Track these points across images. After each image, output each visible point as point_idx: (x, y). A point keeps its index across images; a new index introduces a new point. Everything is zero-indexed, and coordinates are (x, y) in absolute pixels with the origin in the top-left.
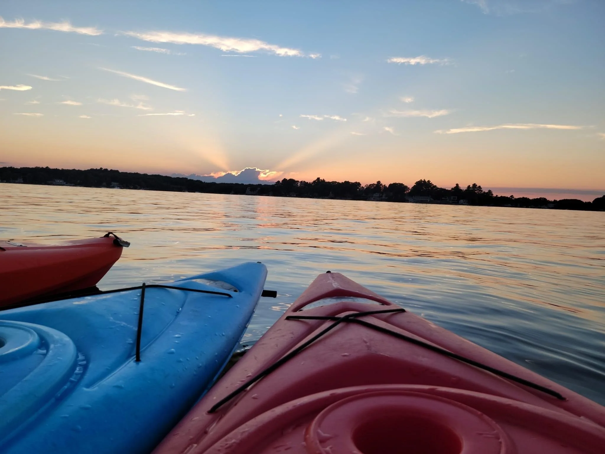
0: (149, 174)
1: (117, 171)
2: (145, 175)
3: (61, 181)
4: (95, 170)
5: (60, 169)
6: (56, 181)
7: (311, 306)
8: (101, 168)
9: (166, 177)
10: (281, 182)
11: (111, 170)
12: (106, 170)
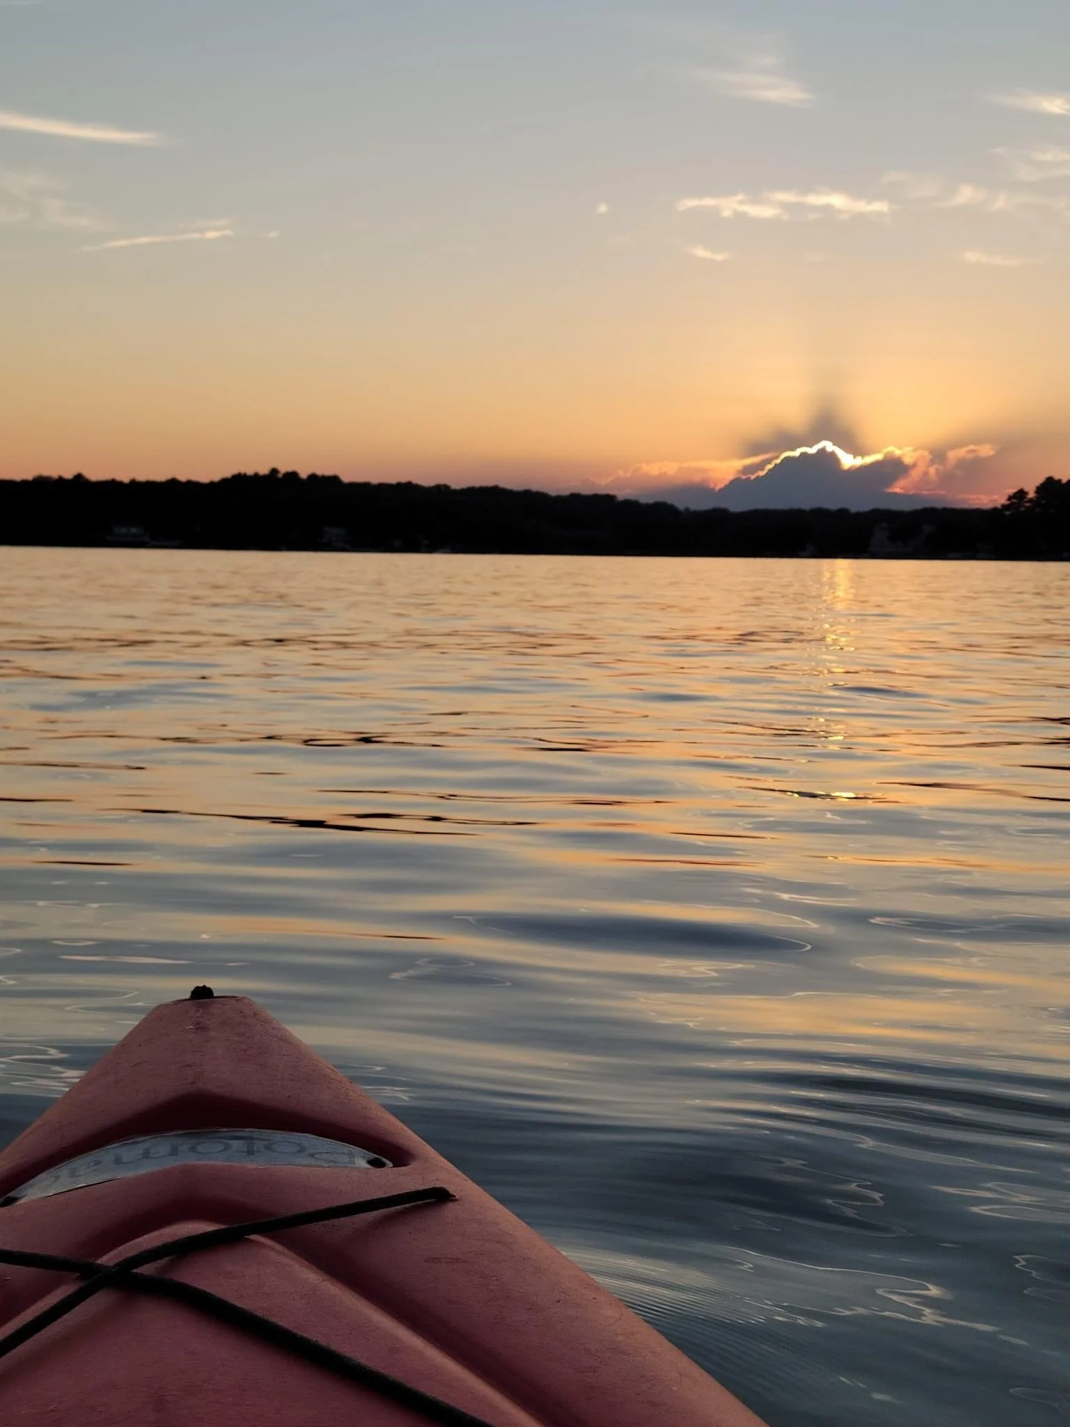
0: (456, 485)
1: (334, 480)
2: (441, 491)
3: (134, 530)
4: (250, 477)
5: (126, 480)
6: (116, 530)
7: (57, 1178)
8: (274, 471)
9: (527, 494)
10: (1031, 495)
11: (313, 477)
12: (292, 476)
